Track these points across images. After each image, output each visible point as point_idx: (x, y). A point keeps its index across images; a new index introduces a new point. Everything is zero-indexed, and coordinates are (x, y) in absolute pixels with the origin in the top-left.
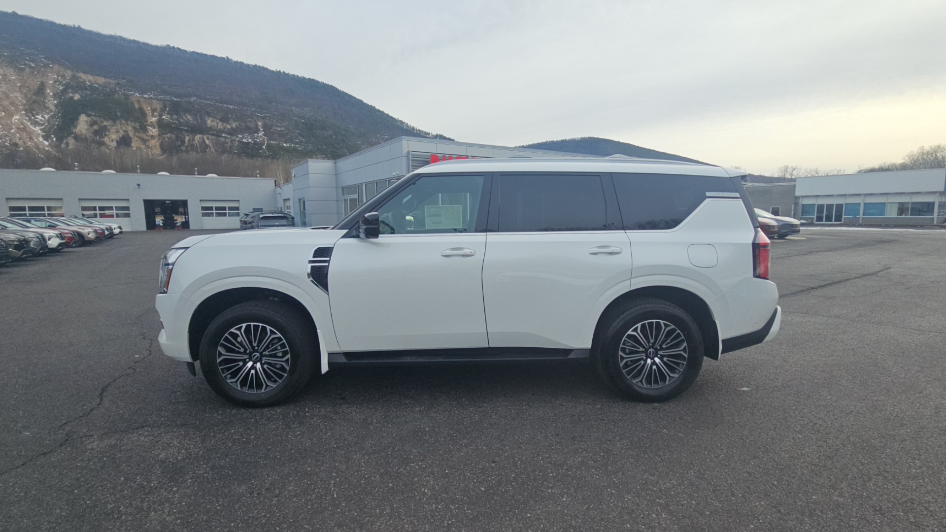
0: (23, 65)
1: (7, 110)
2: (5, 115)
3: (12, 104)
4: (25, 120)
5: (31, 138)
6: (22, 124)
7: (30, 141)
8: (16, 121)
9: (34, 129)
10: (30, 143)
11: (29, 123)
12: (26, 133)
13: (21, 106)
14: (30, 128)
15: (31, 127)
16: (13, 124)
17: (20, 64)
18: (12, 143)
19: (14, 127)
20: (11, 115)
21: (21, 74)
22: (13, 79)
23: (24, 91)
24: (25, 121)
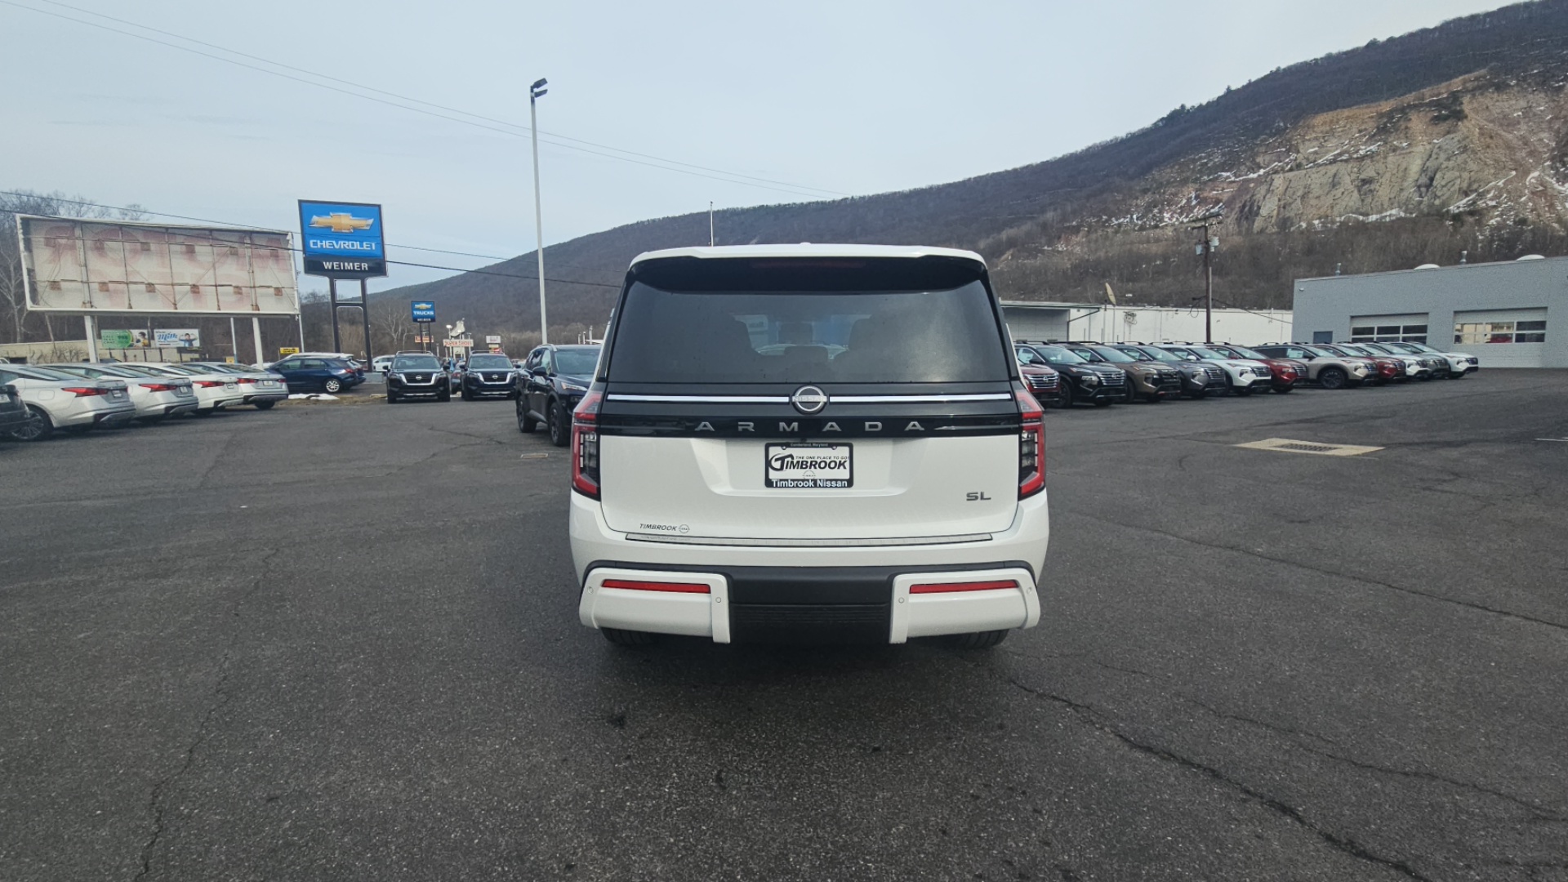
0: (1562, 81)
1: (1521, 165)
2: (1516, 176)
3: (1531, 154)
4: (1549, 176)
5: (1552, 206)
6: (1542, 185)
7: (1549, 211)
8: (1533, 180)
9: (1561, 188)
10: (1548, 215)
11: (1553, 181)
12: (1545, 199)
13: (1546, 153)
14: (1554, 189)
15: (1556, 186)
16: (1526, 188)
17: (1558, 82)
18: (1517, 219)
19: (1526, 191)
20: (1527, 173)
21: (1556, 98)
22: (1541, 111)
23: (1556, 127)
24: (1547, 178)
